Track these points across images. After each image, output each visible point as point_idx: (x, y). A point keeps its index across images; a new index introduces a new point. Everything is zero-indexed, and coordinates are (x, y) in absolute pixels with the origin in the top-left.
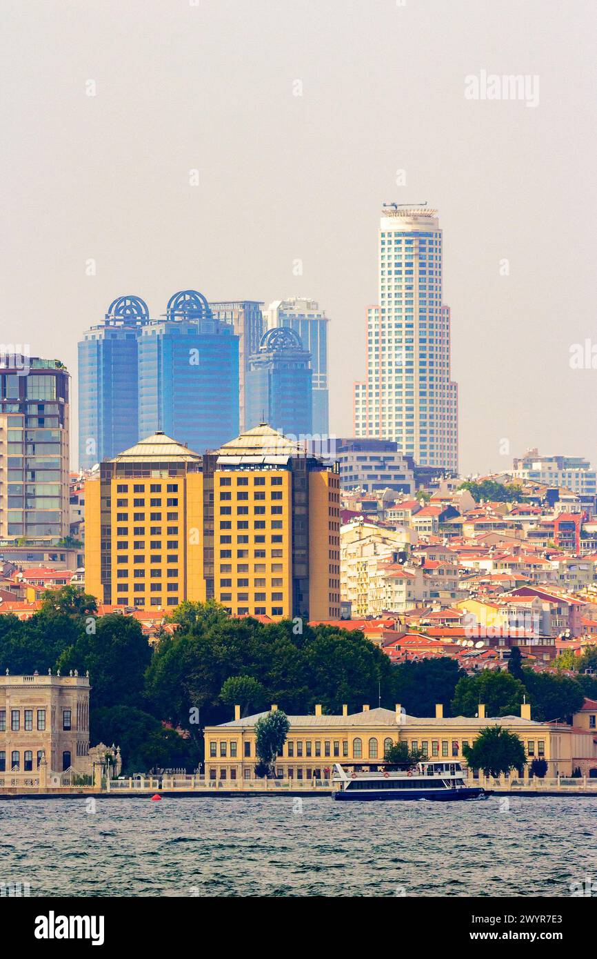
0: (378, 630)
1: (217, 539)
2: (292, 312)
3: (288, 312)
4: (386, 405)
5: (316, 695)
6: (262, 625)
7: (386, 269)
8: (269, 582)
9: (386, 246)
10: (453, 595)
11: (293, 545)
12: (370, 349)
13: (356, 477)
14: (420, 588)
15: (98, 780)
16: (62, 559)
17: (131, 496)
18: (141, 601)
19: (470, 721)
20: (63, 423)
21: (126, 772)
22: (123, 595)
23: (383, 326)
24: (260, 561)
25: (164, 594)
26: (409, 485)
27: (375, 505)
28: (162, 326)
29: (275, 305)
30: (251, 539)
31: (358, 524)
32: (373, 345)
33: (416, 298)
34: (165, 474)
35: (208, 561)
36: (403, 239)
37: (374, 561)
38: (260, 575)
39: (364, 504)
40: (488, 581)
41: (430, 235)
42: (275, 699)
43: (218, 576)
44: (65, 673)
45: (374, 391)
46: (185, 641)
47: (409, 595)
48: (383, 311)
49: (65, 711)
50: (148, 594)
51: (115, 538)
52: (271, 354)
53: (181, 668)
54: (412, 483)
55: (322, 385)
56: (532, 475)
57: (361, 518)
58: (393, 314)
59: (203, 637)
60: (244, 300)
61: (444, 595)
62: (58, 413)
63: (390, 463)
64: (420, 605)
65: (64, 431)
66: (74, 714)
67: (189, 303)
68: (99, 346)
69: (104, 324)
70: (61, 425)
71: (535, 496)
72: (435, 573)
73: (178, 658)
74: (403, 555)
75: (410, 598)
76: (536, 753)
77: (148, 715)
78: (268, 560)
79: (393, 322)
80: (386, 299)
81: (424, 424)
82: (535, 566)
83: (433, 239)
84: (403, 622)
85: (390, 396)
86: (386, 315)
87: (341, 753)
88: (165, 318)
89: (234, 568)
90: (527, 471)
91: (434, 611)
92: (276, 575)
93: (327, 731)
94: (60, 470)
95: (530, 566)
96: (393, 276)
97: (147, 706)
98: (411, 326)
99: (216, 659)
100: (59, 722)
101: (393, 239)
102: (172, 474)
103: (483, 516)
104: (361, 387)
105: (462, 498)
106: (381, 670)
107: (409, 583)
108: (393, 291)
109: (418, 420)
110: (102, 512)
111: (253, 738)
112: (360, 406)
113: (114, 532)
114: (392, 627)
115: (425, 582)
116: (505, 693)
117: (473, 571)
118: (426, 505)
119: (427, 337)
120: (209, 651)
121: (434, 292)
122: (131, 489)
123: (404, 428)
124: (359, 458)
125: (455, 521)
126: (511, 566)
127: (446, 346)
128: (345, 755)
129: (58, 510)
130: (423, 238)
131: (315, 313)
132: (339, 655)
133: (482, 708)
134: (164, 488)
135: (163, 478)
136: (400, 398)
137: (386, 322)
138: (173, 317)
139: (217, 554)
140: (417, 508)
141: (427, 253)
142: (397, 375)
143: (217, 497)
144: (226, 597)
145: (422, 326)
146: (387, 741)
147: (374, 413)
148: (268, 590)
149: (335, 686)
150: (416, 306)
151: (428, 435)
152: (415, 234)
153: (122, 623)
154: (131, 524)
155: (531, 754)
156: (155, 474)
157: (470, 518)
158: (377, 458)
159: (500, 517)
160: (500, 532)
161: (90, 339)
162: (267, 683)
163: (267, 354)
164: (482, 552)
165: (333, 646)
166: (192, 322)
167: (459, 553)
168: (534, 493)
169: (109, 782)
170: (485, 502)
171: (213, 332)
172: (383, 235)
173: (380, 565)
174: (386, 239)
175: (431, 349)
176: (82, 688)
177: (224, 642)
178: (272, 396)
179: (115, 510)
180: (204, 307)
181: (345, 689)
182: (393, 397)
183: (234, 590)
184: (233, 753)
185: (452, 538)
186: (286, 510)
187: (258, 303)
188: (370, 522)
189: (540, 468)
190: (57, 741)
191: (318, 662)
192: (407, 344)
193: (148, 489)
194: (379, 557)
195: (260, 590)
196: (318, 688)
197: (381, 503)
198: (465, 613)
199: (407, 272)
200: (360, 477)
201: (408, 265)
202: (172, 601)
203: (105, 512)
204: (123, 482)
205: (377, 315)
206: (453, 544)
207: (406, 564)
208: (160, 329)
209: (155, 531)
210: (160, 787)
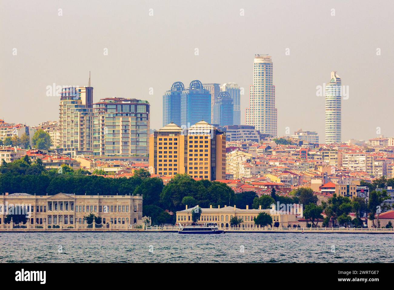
0: (235, 183)
1: (188, 155)
2: (230, 87)
3: (229, 87)
4: (256, 115)
5: (211, 202)
6: (195, 181)
7: (256, 74)
8: (204, 168)
9: (256, 67)
10: (265, 173)
11: (211, 157)
12: (251, 98)
13: (242, 137)
14: (255, 170)
15: (143, 227)
16: (147, 161)
17: (163, 142)
18: (166, 173)
19: (257, 210)
20: (148, 120)
21: (152, 225)
22: (160, 171)
23: (255, 91)
24: (201, 162)
25: (173, 171)
26: (258, 139)
27: (246, 145)
28: (188, 91)
29: (225, 85)
30: (199, 155)
31: (236, 151)
32: (252, 97)
33: (265, 83)
34: (174, 135)
35: (186, 162)
36: (261, 65)
37: (241, 162)
38: (201, 166)
39: (242, 145)
40: (276, 168)
41: (269, 64)
42: (198, 203)
43: (188, 166)
44: (135, 195)
45: (252, 111)
46: (172, 186)
47: (251, 172)
48: (255, 87)
49: (135, 206)
50: (168, 171)
51: (158, 154)
52: (221, 100)
53: (171, 194)
54: (259, 139)
55: (239, 109)
56: (299, 137)
57: (238, 149)
58: (258, 88)
59: (177, 184)
60: (214, 83)
61: (262, 173)
62: (146, 116)
63: (253, 133)
64: (254, 176)
65: (148, 122)
66: (137, 207)
67: (196, 84)
68: (169, 97)
69: (171, 90)
70: (147, 120)
71: (296, 143)
72: (259, 166)
73: (170, 190)
74: (250, 160)
75: (252, 173)
76: (276, 220)
77: (159, 208)
78: (204, 161)
79: (258, 90)
80: (256, 83)
81: (267, 121)
82: (292, 164)
83: (270, 65)
84: (243, 181)
85: (256, 112)
86: (256, 88)
87: (217, 220)
88: (189, 88)
89: (193, 164)
90: (298, 135)
91: (258, 177)
92: (206, 166)
93: (213, 213)
94: (147, 134)
95: (290, 164)
96: (258, 76)
97: (161, 205)
98: (263, 91)
99: (181, 191)
100: (133, 209)
101: (258, 65)
102: (176, 135)
103: (279, 149)
104: (248, 110)
105: (272, 143)
106: (231, 195)
107: (251, 169)
108: (258, 81)
109: (265, 120)
110: (154, 146)
111: (191, 215)
112: (248, 115)
113: (158, 152)
114: (240, 182)
115: (256, 168)
116: (268, 202)
117: (272, 165)
118: (261, 145)
119: (268, 95)
120: (179, 189)
121: (270, 81)
122: (163, 139)
123: (261, 122)
124: (243, 131)
125: (270, 150)
126: (285, 164)
127: (274, 98)
128: (219, 220)
129: (146, 146)
130: (267, 65)
131: (237, 87)
132: (218, 190)
133: (260, 206)
134: (173, 139)
135: (172, 136)
136: (259, 113)
137: (256, 90)
138: (191, 88)
139: (188, 159)
140: (259, 146)
141: (268, 70)
142: (259, 106)
143: (188, 142)
144: (191, 172)
145: (266, 91)
146: (231, 216)
147: (252, 118)
148: (204, 170)
149: (217, 200)
150: (265, 85)
151: (268, 124)
152: (265, 64)
153: (154, 180)
154: (163, 150)
155: (275, 220)
156: (170, 135)
157: (275, 149)
158: (249, 131)
159: (284, 149)
160: (283, 154)
161: (166, 94)
162: (196, 198)
163: (220, 100)
164: (276, 160)
165: (216, 187)
166: (197, 90)
167: (269, 160)
168: (296, 142)
169: (147, 228)
170: (280, 144)
171: (203, 93)
172: (255, 64)
173: (243, 164)
174: (256, 65)
175: (269, 98)
176: (140, 199)
177: (183, 186)
178: (221, 112)
179: (158, 146)
180: (201, 85)
181: (220, 200)
182: (258, 113)
183: (193, 170)
184: (185, 219)
185: (268, 155)
186: (209, 146)
187: (219, 84)
188: (240, 150)
189: (302, 135)
190: (132, 215)
191: (212, 192)
192: (262, 97)
193: (168, 139)
194: (242, 161)
195: (201, 170)
196: (212, 200)
197: (248, 145)
198: (267, 178)
199: (262, 75)
200: (243, 137)
201: (263, 73)
202: (175, 173)
203: (155, 146)
204: (161, 137)
205: (253, 88)
206: (268, 157)
207: (250, 163)
208: (187, 92)
209: (170, 152)
210: (162, 229)
